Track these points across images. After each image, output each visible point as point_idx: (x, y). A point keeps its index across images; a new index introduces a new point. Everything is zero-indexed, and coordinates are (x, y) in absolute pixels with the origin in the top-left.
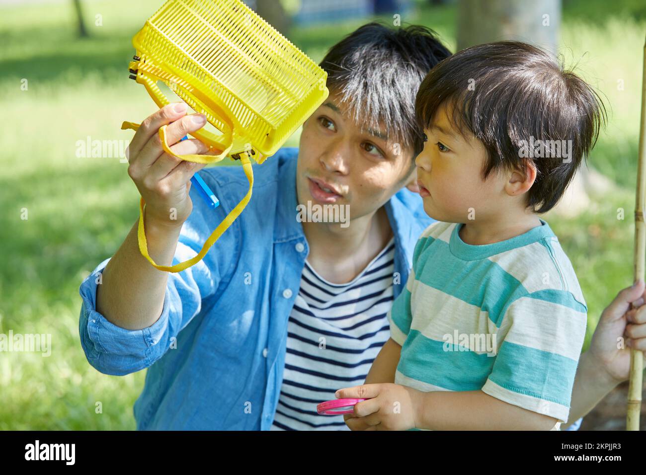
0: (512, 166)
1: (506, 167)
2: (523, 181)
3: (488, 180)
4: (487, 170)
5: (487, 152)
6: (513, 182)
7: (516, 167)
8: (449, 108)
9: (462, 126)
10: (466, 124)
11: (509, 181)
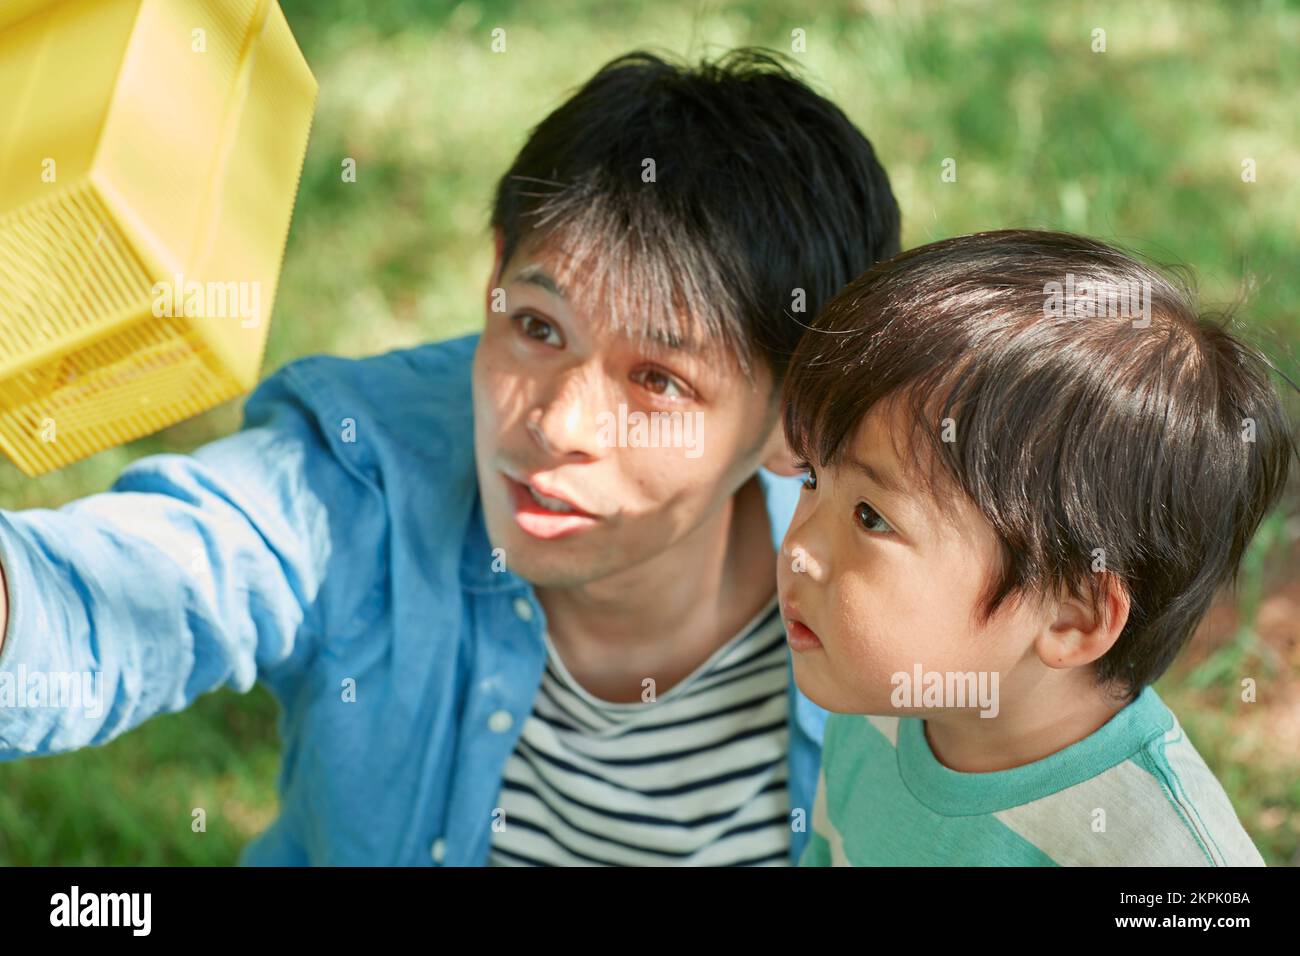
0: (1064, 590)
1: (1049, 593)
2: (1088, 629)
3: (994, 624)
4: (994, 599)
5: (999, 551)
6: (1061, 629)
7: (1074, 592)
8: (899, 414)
9: (936, 472)
10: (948, 467)
11: (1047, 628)
